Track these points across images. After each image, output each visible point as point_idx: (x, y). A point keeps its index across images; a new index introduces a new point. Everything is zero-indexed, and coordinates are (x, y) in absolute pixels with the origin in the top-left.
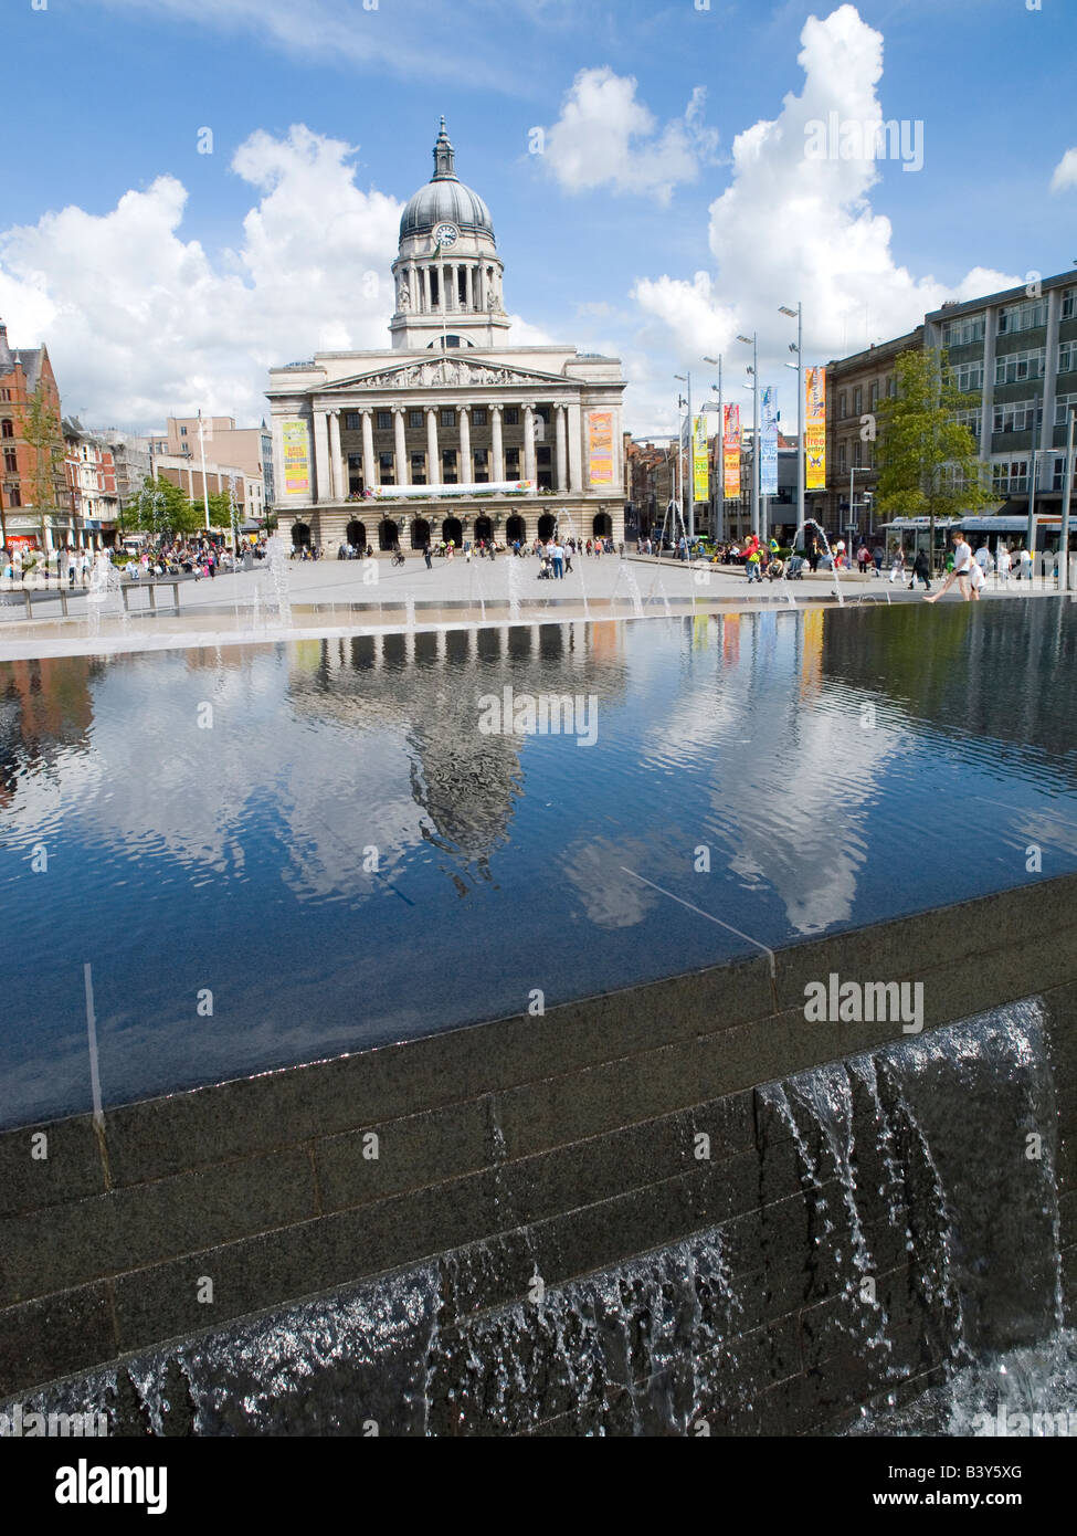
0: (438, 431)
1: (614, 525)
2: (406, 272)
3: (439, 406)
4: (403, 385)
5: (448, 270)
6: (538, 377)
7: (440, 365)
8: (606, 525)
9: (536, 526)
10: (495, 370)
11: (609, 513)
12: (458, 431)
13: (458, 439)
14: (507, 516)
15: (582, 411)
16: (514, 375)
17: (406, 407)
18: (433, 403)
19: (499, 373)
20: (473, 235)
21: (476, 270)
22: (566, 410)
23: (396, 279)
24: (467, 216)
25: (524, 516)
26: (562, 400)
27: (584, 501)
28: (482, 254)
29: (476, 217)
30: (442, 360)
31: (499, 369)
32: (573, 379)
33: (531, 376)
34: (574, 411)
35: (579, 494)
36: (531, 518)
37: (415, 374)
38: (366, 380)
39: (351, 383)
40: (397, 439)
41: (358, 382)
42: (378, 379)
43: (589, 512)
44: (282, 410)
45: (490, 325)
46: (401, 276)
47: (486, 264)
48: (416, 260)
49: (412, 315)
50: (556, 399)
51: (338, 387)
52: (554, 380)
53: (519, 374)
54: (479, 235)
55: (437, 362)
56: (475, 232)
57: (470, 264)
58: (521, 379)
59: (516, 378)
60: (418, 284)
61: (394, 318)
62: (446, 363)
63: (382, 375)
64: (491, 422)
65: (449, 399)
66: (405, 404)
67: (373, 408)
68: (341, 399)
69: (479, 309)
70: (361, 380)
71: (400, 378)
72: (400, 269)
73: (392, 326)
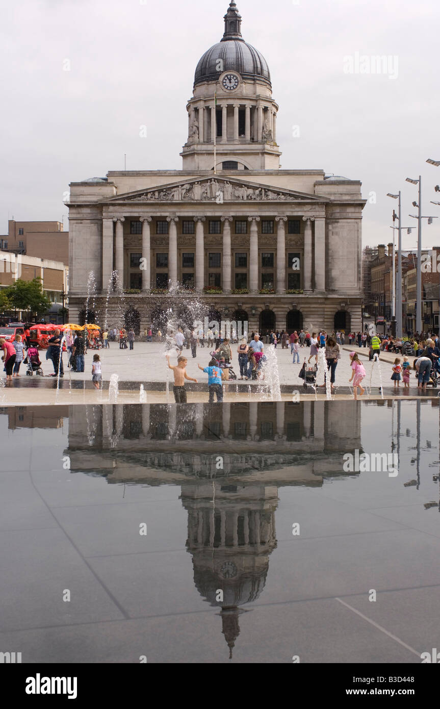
0: (205, 238)
1: (352, 320)
2: (196, 110)
3: (205, 216)
4: (177, 196)
5: (230, 109)
6: (290, 195)
7: (209, 183)
8: (347, 320)
9: (285, 320)
10: (255, 188)
11: (349, 310)
12: (222, 238)
13: (222, 244)
14: (260, 310)
15: (327, 224)
16: (269, 193)
17: (179, 217)
18: (202, 214)
19: (257, 192)
20: (252, 82)
21: (253, 109)
22: (313, 223)
23: (189, 116)
24: (249, 67)
25: (274, 310)
26: (310, 214)
27: (326, 299)
28: (259, 96)
29: (255, 68)
30: (210, 180)
31: (257, 188)
32: (320, 197)
33: (284, 194)
34: (320, 225)
35: (322, 293)
36: (281, 313)
37: (189, 190)
38: (147, 194)
39: (134, 197)
40: (171, 243)
41: (140, 195)
42: (157, 194)
43: (331, 309)
44: (78, 216)
45: (263, 153)
46: (193, 114)
47: (262, 104)
48: (205, 101)
49: (199, 144)
50: (305, 213)
51: (124, 199)
52: (303, 198)
53: (274, 192)
54: (257, 82)
55: (206, 181)
56: (254, 80)
57: (248, 104)
58: (275, 196)
59: (271, 196)
60: (206, 119)
61: (186, 146)
62: (213, 182)
63: (160, 190)
64: (250, 231)
65: (215, 212)
66: (178, 214)
67: (152, 217)
68: (126, 209)
69: (255, 140)
70: (143, 194)
71: (175, 193)
72: (193, 107)
73: (184, 152)
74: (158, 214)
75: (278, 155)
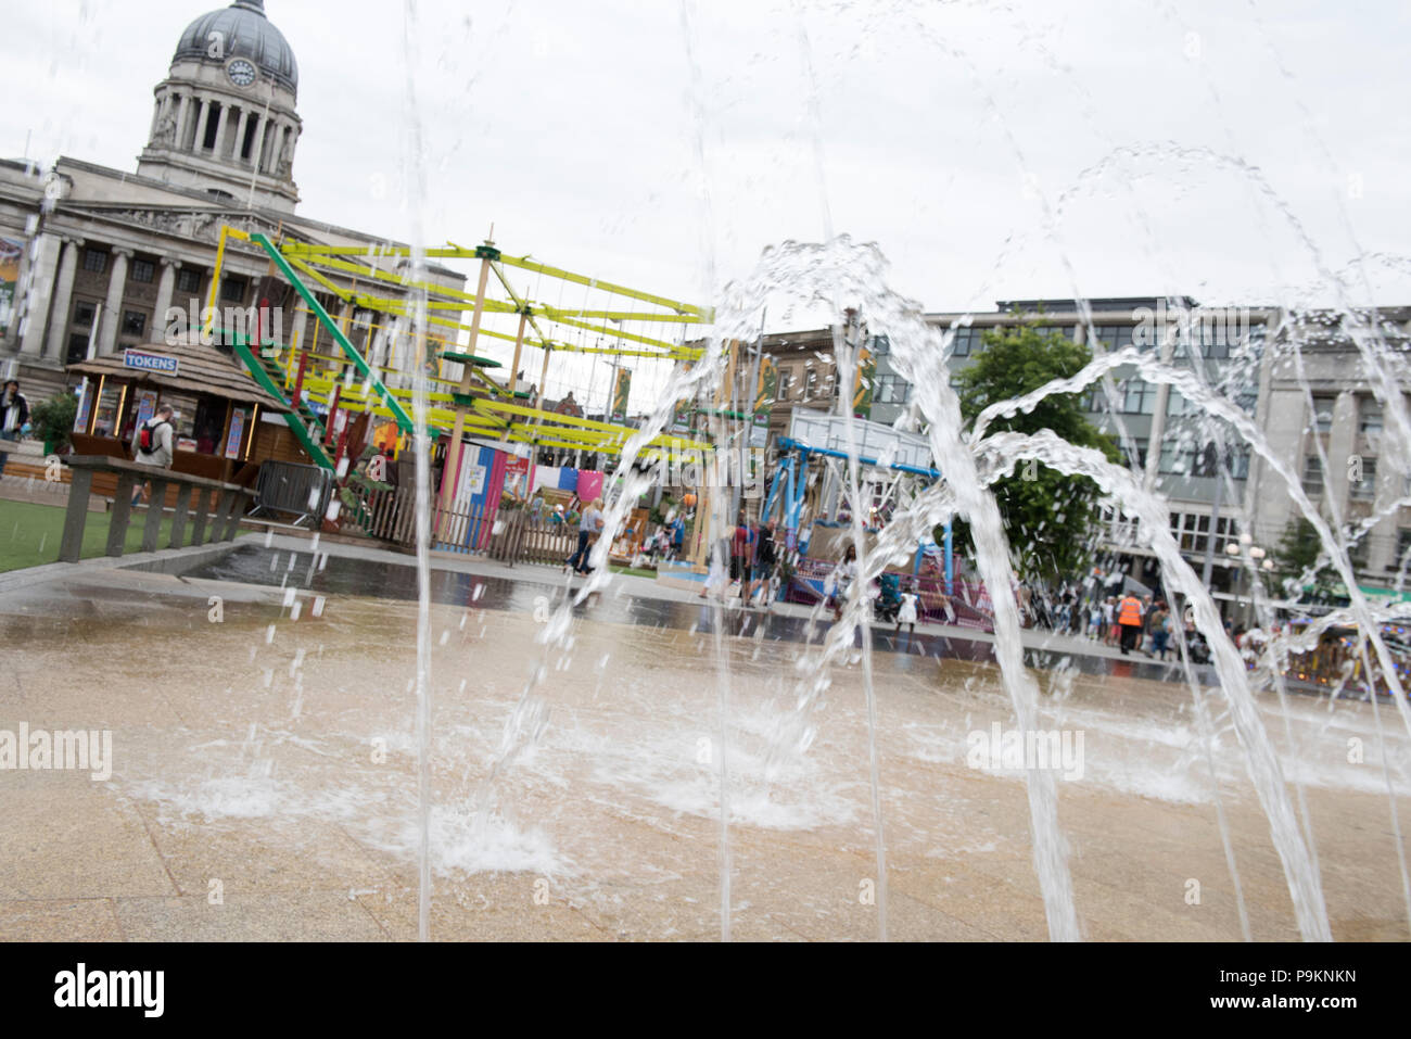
2: (177, 98)
3: (229, 272)
4: (186, 230)
5: (235, 113)
7: (243, 222)
18: (222, 266)
20: (275, 84)
21: (270, 124)
23: (159, 102)
24: (273, 59)
28: (280, 107)
29: (282, 64)
30: (248, 217)
37: (207, 224)
38: (133, 212)
39: (110, 211)
41: (121, 211)
42: (151, 216)
45: (275, 193)
46: (169, 101)
48: (195, 88)
51: (90, 209)
53: (344, 260)
54: (281, 85)
56: (277, 81)
57: (264, 114)
60: (191, 116)
61: (150, 146)
62: (250, 222)
63: (158, 211)
64: (295, 311)
65: (245, 267)
66: (182, 257)
67: (136, 252)
68: (89, 226)
69: (265, 169)
70: (126, 210)
71: (184, 223)
72: (170, 93)
73: (144, 156)
74: (148, 249)
75: (296, 202)
